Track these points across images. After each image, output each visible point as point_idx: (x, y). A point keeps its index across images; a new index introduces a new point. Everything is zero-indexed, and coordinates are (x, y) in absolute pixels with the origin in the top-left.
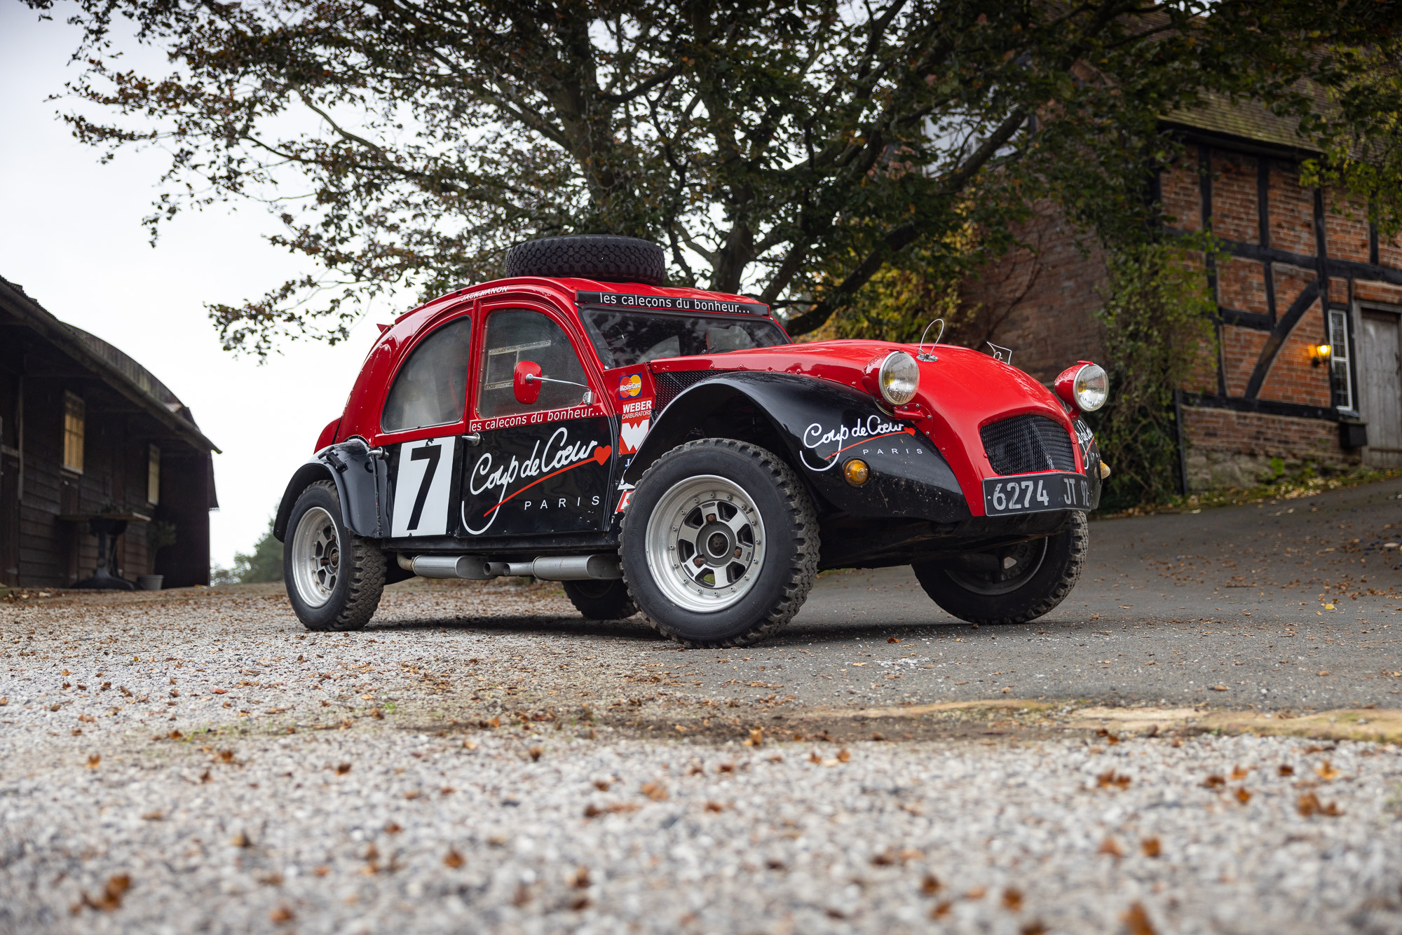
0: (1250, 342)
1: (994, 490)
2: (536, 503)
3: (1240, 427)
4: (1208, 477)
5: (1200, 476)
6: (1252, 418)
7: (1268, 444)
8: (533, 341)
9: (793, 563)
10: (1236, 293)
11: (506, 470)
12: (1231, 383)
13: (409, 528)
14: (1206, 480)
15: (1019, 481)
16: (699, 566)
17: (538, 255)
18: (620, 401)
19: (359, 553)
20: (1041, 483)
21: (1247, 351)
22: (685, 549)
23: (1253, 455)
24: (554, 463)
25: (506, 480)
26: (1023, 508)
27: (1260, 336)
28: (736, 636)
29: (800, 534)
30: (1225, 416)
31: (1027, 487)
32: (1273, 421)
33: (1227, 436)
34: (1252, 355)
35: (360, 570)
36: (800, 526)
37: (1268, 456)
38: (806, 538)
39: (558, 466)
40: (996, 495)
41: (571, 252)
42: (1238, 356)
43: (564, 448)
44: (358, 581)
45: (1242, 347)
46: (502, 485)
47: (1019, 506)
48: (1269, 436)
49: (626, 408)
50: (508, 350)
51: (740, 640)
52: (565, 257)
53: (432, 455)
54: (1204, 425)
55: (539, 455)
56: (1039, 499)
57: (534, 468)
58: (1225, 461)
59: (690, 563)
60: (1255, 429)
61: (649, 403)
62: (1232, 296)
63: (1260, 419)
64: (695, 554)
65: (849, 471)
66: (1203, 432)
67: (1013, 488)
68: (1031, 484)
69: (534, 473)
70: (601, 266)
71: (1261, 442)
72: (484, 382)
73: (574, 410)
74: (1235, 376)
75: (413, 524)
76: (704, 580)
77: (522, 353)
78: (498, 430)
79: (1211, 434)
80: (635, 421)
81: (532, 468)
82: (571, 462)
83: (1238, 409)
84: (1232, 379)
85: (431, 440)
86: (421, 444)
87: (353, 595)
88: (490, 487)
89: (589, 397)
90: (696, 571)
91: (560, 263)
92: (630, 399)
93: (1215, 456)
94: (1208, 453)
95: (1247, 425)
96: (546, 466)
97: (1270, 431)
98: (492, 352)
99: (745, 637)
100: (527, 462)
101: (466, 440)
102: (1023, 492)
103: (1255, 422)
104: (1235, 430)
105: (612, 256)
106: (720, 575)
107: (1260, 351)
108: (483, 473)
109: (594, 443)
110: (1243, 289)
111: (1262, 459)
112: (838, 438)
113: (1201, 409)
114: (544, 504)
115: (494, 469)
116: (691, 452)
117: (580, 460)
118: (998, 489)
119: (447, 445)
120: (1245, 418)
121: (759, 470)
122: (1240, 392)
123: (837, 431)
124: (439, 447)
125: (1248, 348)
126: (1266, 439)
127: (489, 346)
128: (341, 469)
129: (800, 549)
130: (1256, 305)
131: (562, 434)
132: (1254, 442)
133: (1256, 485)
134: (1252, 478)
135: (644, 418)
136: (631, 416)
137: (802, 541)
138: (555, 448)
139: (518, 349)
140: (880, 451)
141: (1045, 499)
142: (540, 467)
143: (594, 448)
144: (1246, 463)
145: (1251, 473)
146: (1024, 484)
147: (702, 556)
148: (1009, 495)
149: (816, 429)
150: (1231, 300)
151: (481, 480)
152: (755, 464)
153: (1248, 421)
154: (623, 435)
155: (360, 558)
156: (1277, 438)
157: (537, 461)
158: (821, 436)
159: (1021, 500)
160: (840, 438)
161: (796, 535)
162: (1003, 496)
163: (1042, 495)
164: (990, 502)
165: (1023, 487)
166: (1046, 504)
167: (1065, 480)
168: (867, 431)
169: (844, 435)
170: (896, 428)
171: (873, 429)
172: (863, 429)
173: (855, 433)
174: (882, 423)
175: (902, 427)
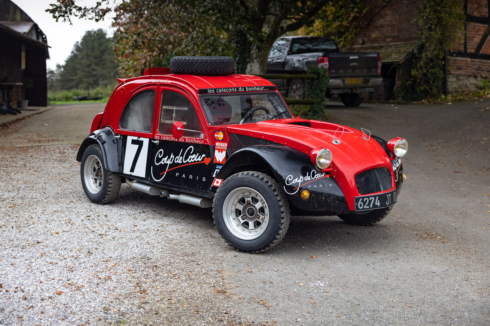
0: (479, 29)
1: (358, 201)
2: (181, 175)
3: (471, 66)
4: (456, 86)
5: (453, 86)
6: (477, 62)
7: (482, 72)
8: (181, 106)
9: (279, 226)
10: (475, 8)
11: (169, 158)
12: (469, 47)
13: (131, 171)
14: (455, 88)
15: (368, 197)
16: (243, 220)
18: (215, 140)
19: (110, 177)
20: (377, 197)
21: (477, 33)
22: (238, 213)
23: (475, 77)
24: (188, 160)
25: (169, 162)
26: (370, 208)
27: (484, 27)
28: (256, 250)
29: (283, 215)
30: (466, 61)
31: (372, 199)
32: (486, 63)
33: (466, 69)
34: (479, 35)
35: (111, 184)
36: (283, 212)
37: (482, 77)
38: (285, 217)
39: (190, 162)
40: (360, 203)
41: (197, 65)
42: (474, 36)
43: (192, 155)
44: (110, 188)
45: (476, 32)
46: (167, 164)
47: (368, 207)
48: (483, 69)
49: (217, 144)
50: (170, 108)
51: (258, 252)
52: (194, 66)
53: (140, 144)
54: (457, 65)
55: (182, 155)
56: (376, 204)
57: (180, 160)
58: (464, 80)
59: (240, 218)
60: (477, 66)
61: (226, 145)
62: (474, 10)
63: (480, 62)
64: (242, 215)
65: (303, 194)
66: (456, 68)
67: (366, 200)
68: (373, 198)
69: (180, 163)
70: (209, 71)
71: (480, 71)
72: (160, 119)
73: (196, 140)
74: (472, 44)
75: (132, 170)
76: (246, 225)
77: (176, 110)
78: (166, 141)
79: (459, 68)
80: (221, 150)
81: (179, 160)
82: (195, 161)
83: (471, 58)
84: (470, 45)
85: (139, 138)
86: (136, 138)
87: (108, 193)
88: (163, 163)
89: (202, 136)
90: (242, 221)
91: (192, 69)
92: (219, 141)
93: (460, 78)
94: (457, 77)
95: (474, 64)
96: (185, 160)
97: (484, 67)
98: (164, 107)
99: (260, 251)
100: (177, 157)
101: (153, 142)
102: (370, 202)
103: (478, 63)
104: (469, 67)
105: (213, 66)
106: (251, 224)
107: (483, 33)
108: (160, 157)
109: (204, 155)
110: (478, 6)
111: (479, 78)
112: (299, 181)
113: (456, 58)
114: (184, 176)
115: (164, 157)
116: (242, 177)
117: (198, 161)
118: (360, 201)
119: (146, 141)
120: (474, 61)
121: (268, 189)
122: (473, 51)
123: (299, 178)
124: (143, 141)
125: (478, 32)
126: (482, 70)
127: (163, 105)
128: (104, 143)
129: (282, 221)
130: (483, 14)
131: (191, 149)
132: (477, 71)
133: (476, 89)
134: (474, 86)
135: (224, 150)
136: (219, 148)
137: (283, 218)
138: (188, 154)
139: (175, 108)
140: (315, 186)
142: (182, 160)
143: (204, 157)
144: (473, 80)
145: (474, 84)
146: (370, 198)
147: (244, 216)
148: (364, 203)
149: (290, 177)
150: (473, 11)
151: (159, 160)
152: (266, 186)
153: (475, 63)
154: (215, 154)
155: (111, 179)
156: (486, 70)
157: (181, 157)
158: (292, 181)
159: (369, 205)
160: (300, 181)
161: (281, 215)
162: (362, 203)
163: (377, 202)
164: (357, 206)
165: (370, 200)
166: (379, 206)
167: (387, 196)
168: (311, 178)
169: (301, 180)
170: (322, 175)
171: (313, 176)
172: (309, 177)
173: (306, 179)
174: (316, 174)
175: (325, 175)
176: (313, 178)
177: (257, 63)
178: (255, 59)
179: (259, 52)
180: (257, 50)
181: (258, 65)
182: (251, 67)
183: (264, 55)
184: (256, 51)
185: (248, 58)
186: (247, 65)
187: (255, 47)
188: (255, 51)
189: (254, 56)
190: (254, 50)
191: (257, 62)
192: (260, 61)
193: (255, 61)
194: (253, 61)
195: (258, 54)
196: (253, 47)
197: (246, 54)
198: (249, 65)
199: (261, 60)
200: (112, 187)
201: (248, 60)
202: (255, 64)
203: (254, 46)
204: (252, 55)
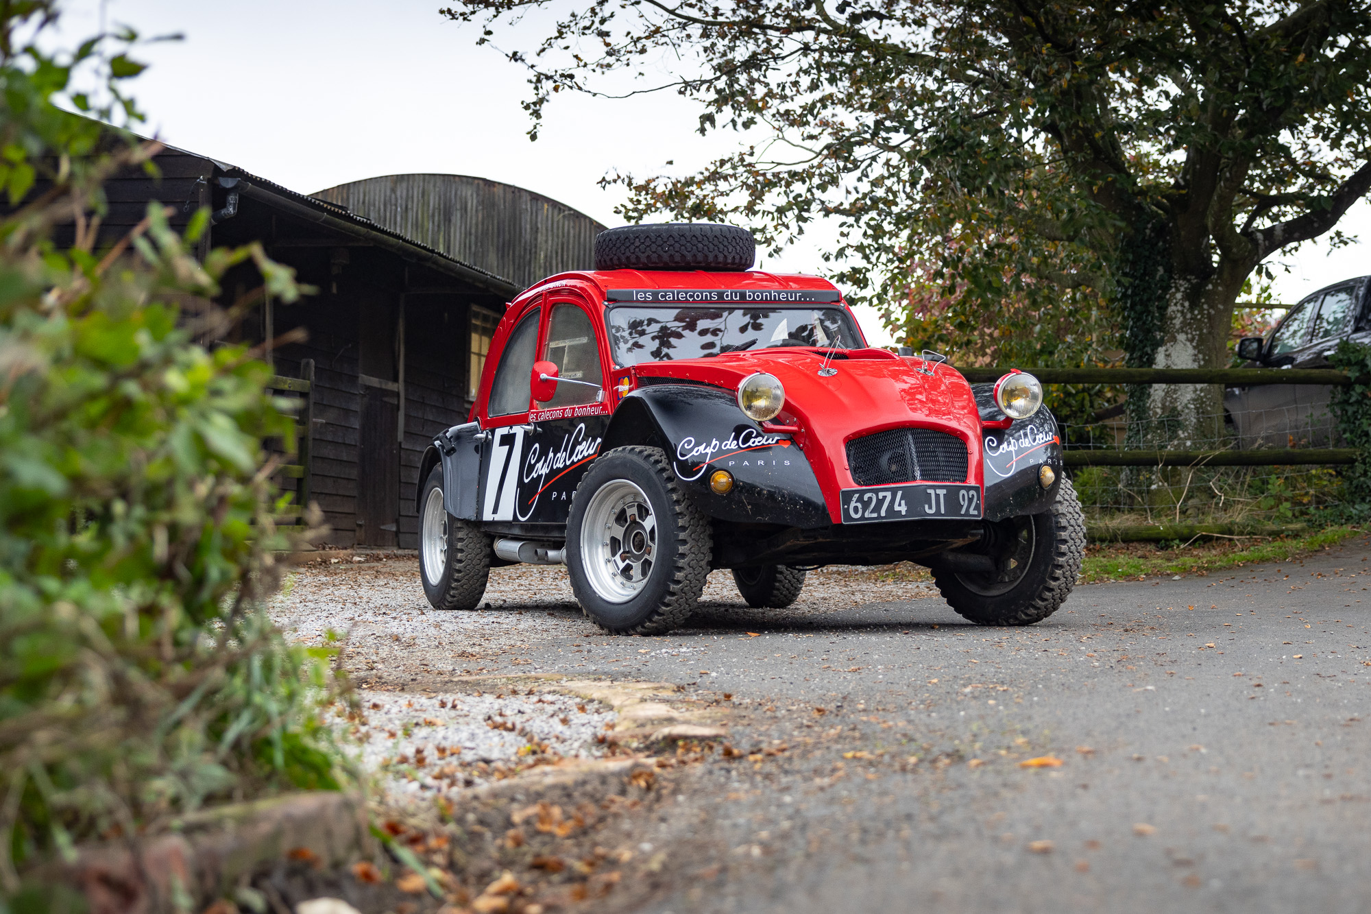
1: (851, 500)
2: (560, 495)
8: (576, 336)
9: (676, 561)
11: (545, 461)
15: (876, 492)
17: (611, 245)
18: (618, 400)
19: (460, 535)
20: (900, 493)
22: (615, 544)
24: (574, 457)
25: (545, 470)
26: (880, 516)
28: (637, 625)
29: (682, 536)
31: (885, 497)
35: (461, 551)
36: (683, 529)
38: (689, 539)
39: (575, 460)
40: (853, 504)
41: (637, 243)
43: (581, 442)
44: (460, 561)
46: (542, 474)
47: (875, 515)
50: (561, 343)
51: (639, 629)
53: (511, 442)
55: (565, 450)
56: (897, 508)
57: (562, 460)
59: (618, 558)
64: (622, 551)
65: (715, 480)
67: (870, 498)
68: (889, 494)
69: (561, 466)
70: (665, 257)
73: (591, 407)
75: (495, 511)
76: (626, 572)
77: (568, 347)
78: (545, 422)
82: (584, 457)
85: (512, 427)
86: (506, 430)
87: (457, 575)
88: (536, 475)
89: (601, 395)
90: (622, 565)
91: (628, 254)
96: (569, 459)
98: (553, 345)
99: (643, 627)
100: (558, 454)
101: (528, 431)
102: (880, 502)
105: (677, 245)
106: (636, 568)
108: (533, 461)
109: (599, 440)
112: (707, 450)
114: (564, 495)
115: (539, 458)
116: (612, 459)
117: (589, 455)
118: (854, 499)
119: (520, 432)
121: (655, 476)
123: (708, 445)
124: (515, 435)
127: (551, 340)
128: (450, 452)
129: (681, 549)
131: (580, 430)
137: (684, 542)
138: (576, 443)
139: (567, 343)
140: (746, 463)
141: (903, 509)
142: (566, 459)
143: (598, 445)
146: (881, 495)
147: (628, 552)
148: (866, 505)
149: (690, 442)
151: (531, 469)
152: (654, 473)
155: (461, 540)
157: (564, 454)
158: (692, 450)
159: (877, 509)
160: (709, 450)
161: (678, 535)
162: (859, 505)
163: (900, 505)
164: (847, 511)
165: (880, 497)
166: (904, 513)
167: (929, 491)
168: (738, 444)
169: (714, 448)
170: (770, 441)
171: (745, 441)
172: (735, 442)
173: (726, 445)
174: (756, 437)
175: (778, 441)
176: (743, 444)
177: (1188, 343)
178: (1182, 330)
179: (1191, 309)
180: (1187, 304)
181: (1190, 351)
182: (1168, 356)
183: (1209, 316)
184: (1182, 305)
185: (1161, 329)
186: (1154, 350)
187: (1179, 296)
188: (1179, 308)
189: (1177, 322)
190: (1176, 305)
191: (1188, 340)
192: (1197, 338)
193: (1181, 337)
194: (1174, 339)
195: (1189, 316)
196: (1174, 294)
197: (1153, 318)
198: (1161, 350)
199: (1200, 335)
200: (464, 559)
201: (1158, 335)
202: (1179, 347)
203: (1178, 290)
204: (1172, 319)
